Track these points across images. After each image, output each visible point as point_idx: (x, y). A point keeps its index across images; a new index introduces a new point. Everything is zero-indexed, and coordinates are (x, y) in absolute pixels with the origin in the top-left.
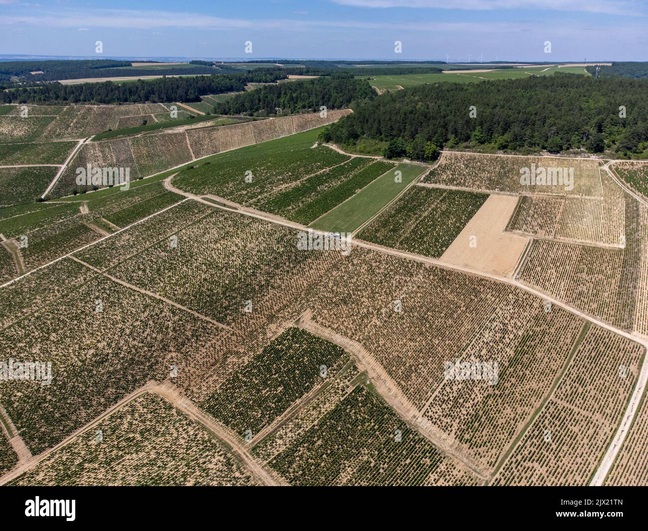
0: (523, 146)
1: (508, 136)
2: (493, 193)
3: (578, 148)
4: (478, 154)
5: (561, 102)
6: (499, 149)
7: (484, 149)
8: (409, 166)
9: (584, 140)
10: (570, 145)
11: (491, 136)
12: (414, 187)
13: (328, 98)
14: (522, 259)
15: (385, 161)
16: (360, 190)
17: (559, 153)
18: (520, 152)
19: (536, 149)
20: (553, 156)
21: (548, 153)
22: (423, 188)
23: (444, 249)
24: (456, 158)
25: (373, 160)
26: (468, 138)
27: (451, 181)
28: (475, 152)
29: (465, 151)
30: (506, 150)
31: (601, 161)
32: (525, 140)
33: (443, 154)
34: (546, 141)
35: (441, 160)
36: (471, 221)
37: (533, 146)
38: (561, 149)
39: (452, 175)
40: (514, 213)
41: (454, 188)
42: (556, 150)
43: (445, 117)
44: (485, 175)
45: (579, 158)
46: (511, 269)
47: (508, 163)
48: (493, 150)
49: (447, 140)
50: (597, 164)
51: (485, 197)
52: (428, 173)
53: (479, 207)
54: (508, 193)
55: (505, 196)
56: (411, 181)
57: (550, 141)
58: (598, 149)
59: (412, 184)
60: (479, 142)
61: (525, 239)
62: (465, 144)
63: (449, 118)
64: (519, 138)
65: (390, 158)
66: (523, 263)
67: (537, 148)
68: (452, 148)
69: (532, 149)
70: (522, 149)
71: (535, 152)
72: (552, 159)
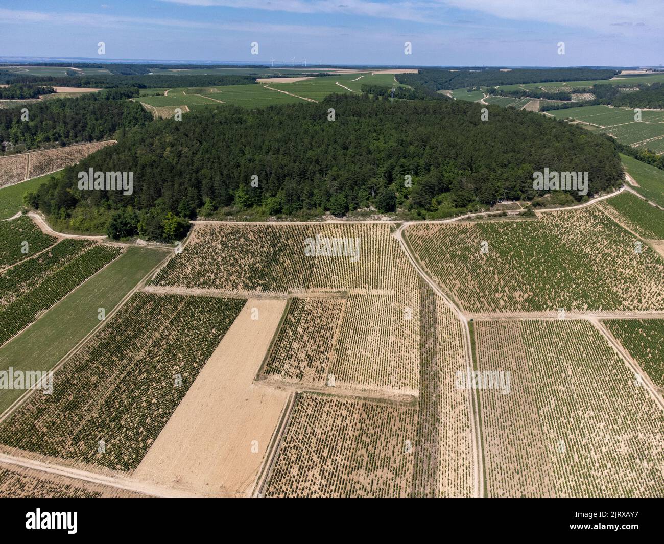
0: (301, 209)
1: (281, 195)
2: (253, 296)
3: (367, 207)
4: (244, 223)
5: (348, 140)
6: (271, 214)
7: (251, 215)
8: (143, 251)
9: (373, 195)
10: (357, 204)
11: (260, 196)
12: (138, 295)
13: (82, 127)
14: (272, 447)
15: (109, 244)
16: (46, 311)
17: (345, 215)
18: (297, 217)
19: (317, 212)
20: (337, 221)
21: (332, 216)
22: (151, 296)
23: (149, 441)
24: (213, 233)
25: (90, 243)
26: (230, 200)
27: (196, 279)
28: (240, 220)
29: (227, 220)
30: (279, 215)
31: (392, 223)
32: (303, 201)
33: (195, 227)
34: (328, 200)
35: (191, 237)
36: (209, 363)
37: (313, 208)
38: (347, 209)
39: (201, 264)
40: (275, 335)
41: (197, 291)
42: (342, 212)
43: (197, 172)
44: (247, 261)
45: (368, 222)
46: (252, 478)
47: (280, 236)
48: (263, 217)
49: (202, 204)
50: (388, 230)
51: (239, 305)
52: (165, 265)
53: (226, 329)
54: (273, 294)
55: (267, 301)
56: (135, 284)
57: (332, 199)
58: (388, 208)
59: (135, 290)
60: (245, 206)
61: (284, 393)
62: (226, 209)
63: (203, 171)
64: (295, 198)
65: (116, 238)
66: (273, 458)
67: (320, 210)
68: (209, 216)
69: (311, 212)
70: (300, 213)
71: (315, 216)
72: (336, 226)
